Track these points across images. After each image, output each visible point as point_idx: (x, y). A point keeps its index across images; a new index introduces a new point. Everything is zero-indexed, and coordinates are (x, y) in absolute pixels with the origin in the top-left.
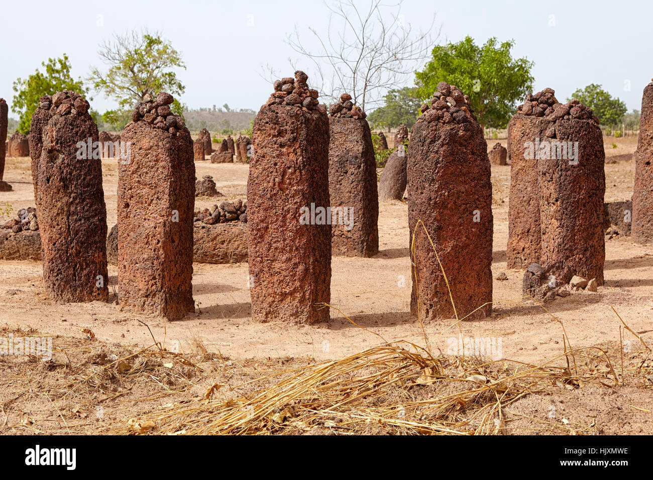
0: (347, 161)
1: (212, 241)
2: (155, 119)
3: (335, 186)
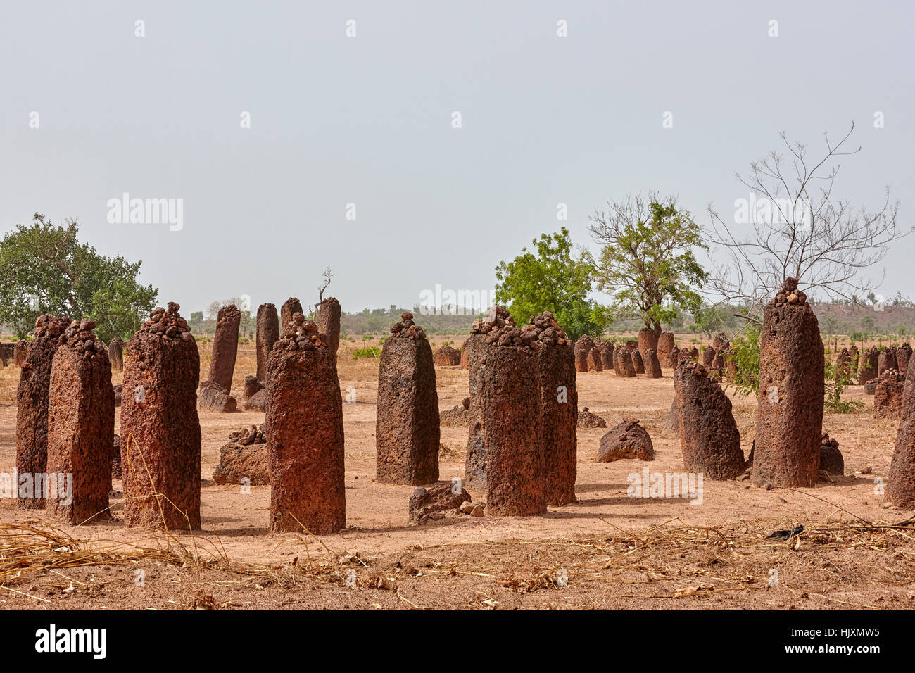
1: (243, 461)
2: (76, 342)
3: (388, 410)
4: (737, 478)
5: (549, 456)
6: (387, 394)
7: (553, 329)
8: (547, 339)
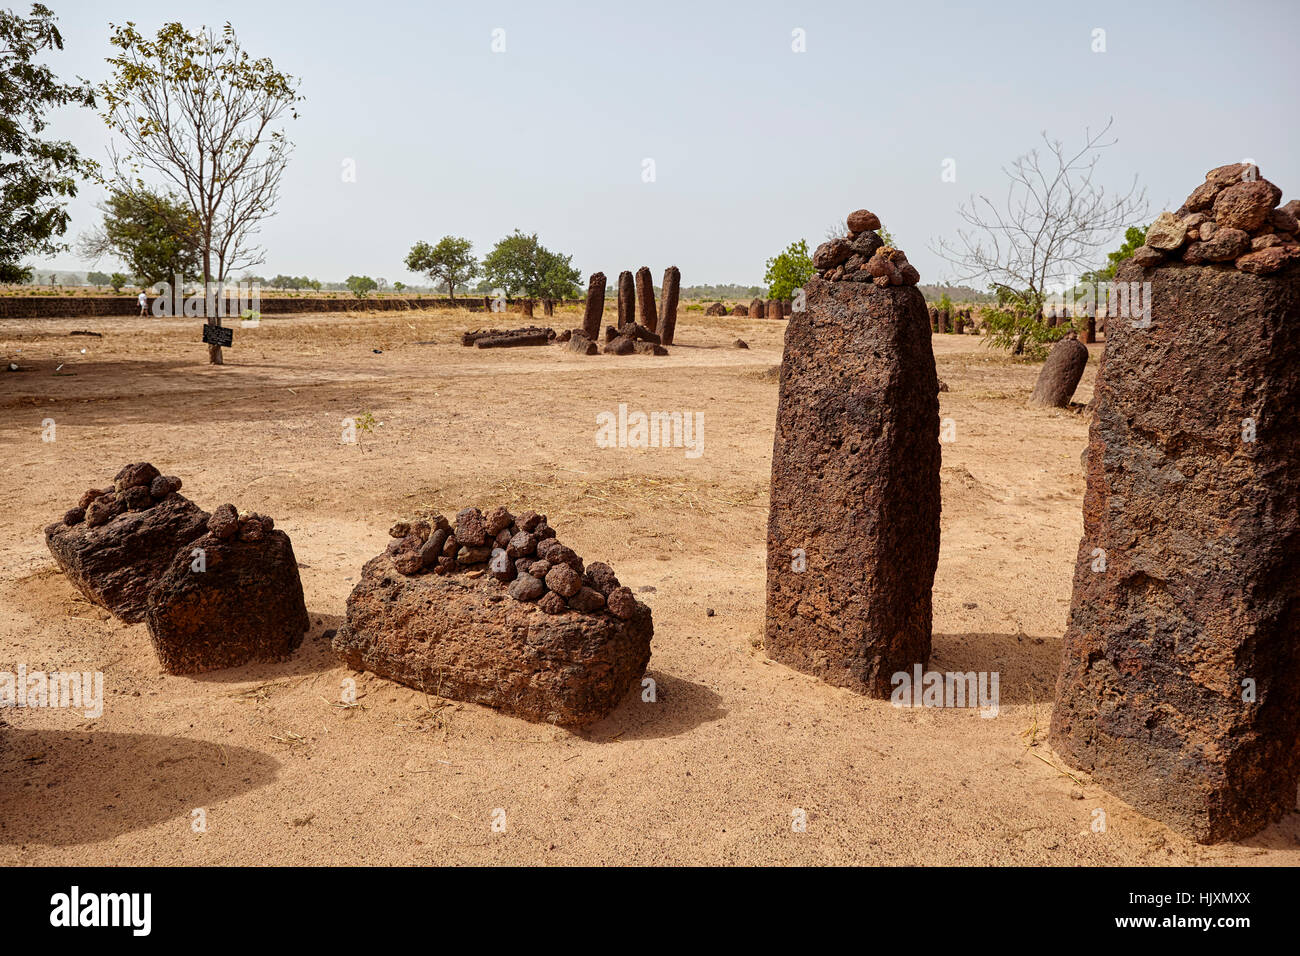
0: (843, 410)
3: (806, 480)
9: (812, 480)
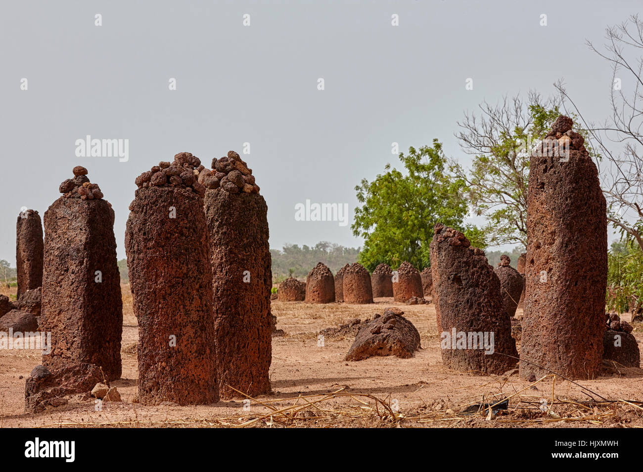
0: (68, 255)
4: (506, 373)
5: (234, 335)
6: (53, 268)
7: (237, 172)
8: (230, 185)
9: (58, 289)
